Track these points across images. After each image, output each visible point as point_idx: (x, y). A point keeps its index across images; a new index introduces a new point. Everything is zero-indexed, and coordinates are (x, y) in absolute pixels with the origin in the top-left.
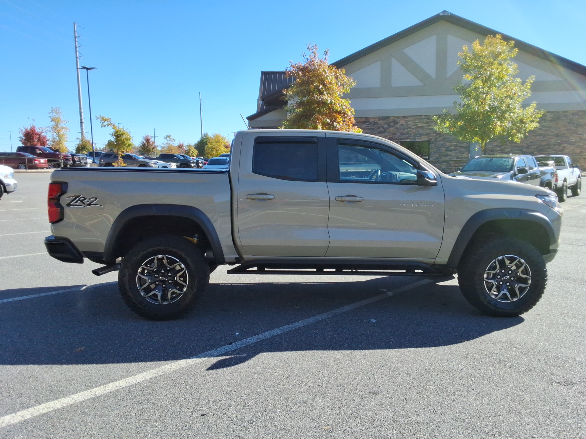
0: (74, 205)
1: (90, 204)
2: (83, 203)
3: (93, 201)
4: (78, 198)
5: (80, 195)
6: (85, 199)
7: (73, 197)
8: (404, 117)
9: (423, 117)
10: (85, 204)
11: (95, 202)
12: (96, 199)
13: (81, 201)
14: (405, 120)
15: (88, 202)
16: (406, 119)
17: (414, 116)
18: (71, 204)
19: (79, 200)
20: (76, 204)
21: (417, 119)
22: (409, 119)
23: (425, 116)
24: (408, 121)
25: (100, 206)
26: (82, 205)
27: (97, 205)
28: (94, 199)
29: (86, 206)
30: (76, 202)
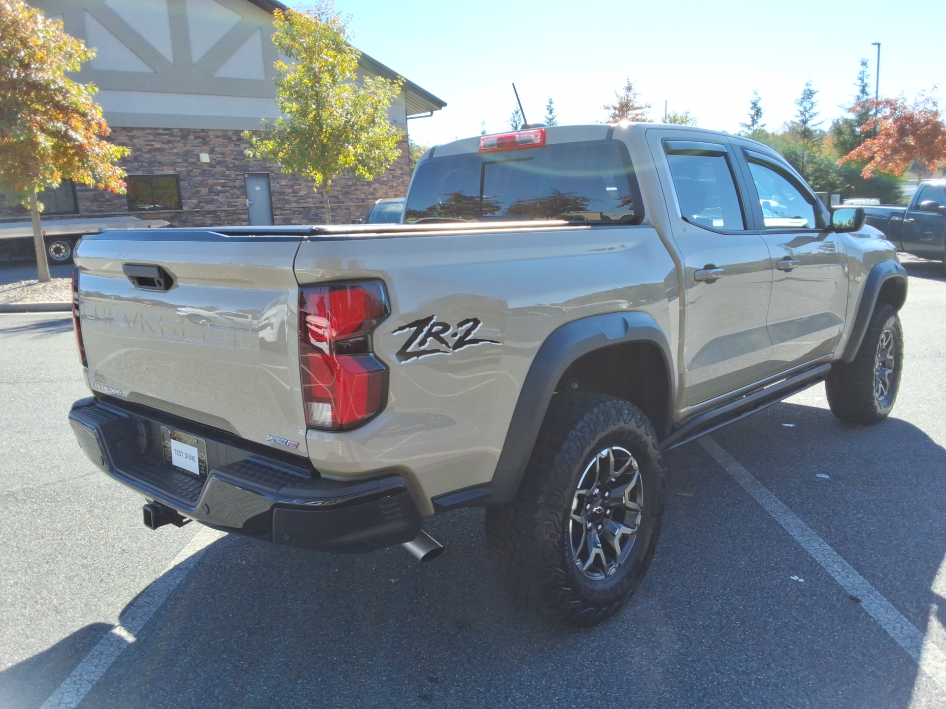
0: (418, 354)
2: (442, 341)
3: (468, 332)
4: (426, 329)
5: (431, 318)
6: (446, 327)
7: (410, 326)
8: (124, 128)
9: (161, 132)
10: (447, 344)
11: (473, 332)
12: (476, 322)
13: (436, 336)
14: (127, 136)
15: (455, 335)
16: (129, 134)
17: (143, 129)
18: (409, 350)
19: (429, 334)
20: (422, 348)
21: (150, 134)
22: (135, 133)
23: (164, 129)
24: (134, 137)
25: (489, 342)
26: (438, 351)
27: (480, 343)
28: (471, 323)
29: (451, 349)
30: (422, 343)
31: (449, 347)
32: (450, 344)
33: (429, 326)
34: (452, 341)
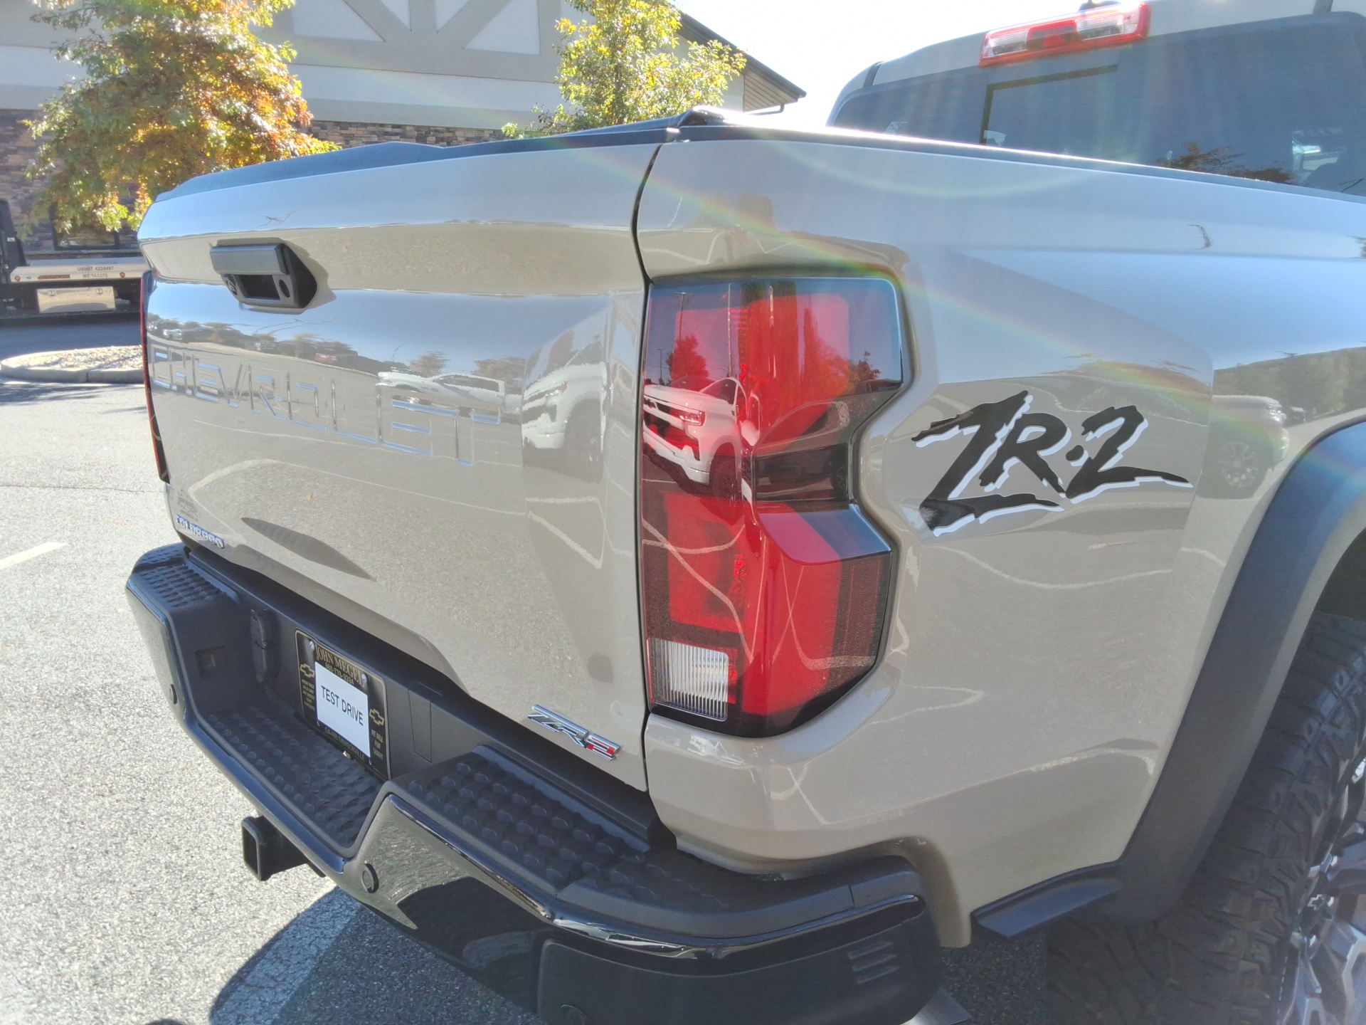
0: (976, 506)
1: (1087, 480)
2: (1043, 470)
3: (1109, 448)
4: (1003, 434)
5: (1018, 400)
6: (1055, 430)
7: (963, 422)
8: (338, 124)
9: (389, 130)
10: (1053, 480)
11: (1122, 448)
12: (1133, 417)
13: (1028, 454)
14: (342, 135)
15: (1075, 454)
16: (344, 132)
17: (365, 125)
18: (955, 495)
19: (1010, 447)
20: (990, 489)
21: (373, 133)
22: (352, 130)
23: (394, 126)
24: (352, 137)
25: (1159, 479)
26: (1029, 499)
27: (1139, 480)
28: (1120, 422)
29: (1063, 495)
30: (990, 475)
31: (1059, 489)
32: (1060, 481)
33: (1012, 425)
34: (1067, 471)
